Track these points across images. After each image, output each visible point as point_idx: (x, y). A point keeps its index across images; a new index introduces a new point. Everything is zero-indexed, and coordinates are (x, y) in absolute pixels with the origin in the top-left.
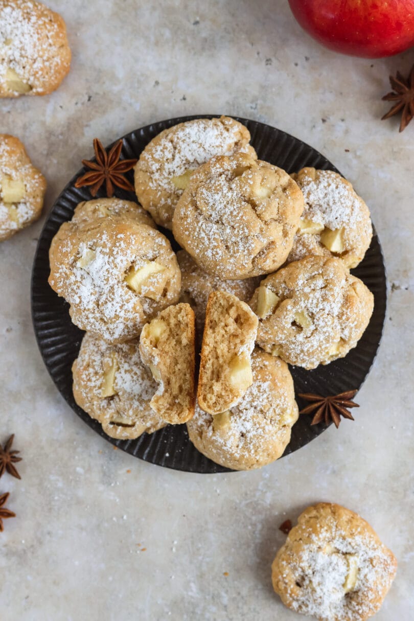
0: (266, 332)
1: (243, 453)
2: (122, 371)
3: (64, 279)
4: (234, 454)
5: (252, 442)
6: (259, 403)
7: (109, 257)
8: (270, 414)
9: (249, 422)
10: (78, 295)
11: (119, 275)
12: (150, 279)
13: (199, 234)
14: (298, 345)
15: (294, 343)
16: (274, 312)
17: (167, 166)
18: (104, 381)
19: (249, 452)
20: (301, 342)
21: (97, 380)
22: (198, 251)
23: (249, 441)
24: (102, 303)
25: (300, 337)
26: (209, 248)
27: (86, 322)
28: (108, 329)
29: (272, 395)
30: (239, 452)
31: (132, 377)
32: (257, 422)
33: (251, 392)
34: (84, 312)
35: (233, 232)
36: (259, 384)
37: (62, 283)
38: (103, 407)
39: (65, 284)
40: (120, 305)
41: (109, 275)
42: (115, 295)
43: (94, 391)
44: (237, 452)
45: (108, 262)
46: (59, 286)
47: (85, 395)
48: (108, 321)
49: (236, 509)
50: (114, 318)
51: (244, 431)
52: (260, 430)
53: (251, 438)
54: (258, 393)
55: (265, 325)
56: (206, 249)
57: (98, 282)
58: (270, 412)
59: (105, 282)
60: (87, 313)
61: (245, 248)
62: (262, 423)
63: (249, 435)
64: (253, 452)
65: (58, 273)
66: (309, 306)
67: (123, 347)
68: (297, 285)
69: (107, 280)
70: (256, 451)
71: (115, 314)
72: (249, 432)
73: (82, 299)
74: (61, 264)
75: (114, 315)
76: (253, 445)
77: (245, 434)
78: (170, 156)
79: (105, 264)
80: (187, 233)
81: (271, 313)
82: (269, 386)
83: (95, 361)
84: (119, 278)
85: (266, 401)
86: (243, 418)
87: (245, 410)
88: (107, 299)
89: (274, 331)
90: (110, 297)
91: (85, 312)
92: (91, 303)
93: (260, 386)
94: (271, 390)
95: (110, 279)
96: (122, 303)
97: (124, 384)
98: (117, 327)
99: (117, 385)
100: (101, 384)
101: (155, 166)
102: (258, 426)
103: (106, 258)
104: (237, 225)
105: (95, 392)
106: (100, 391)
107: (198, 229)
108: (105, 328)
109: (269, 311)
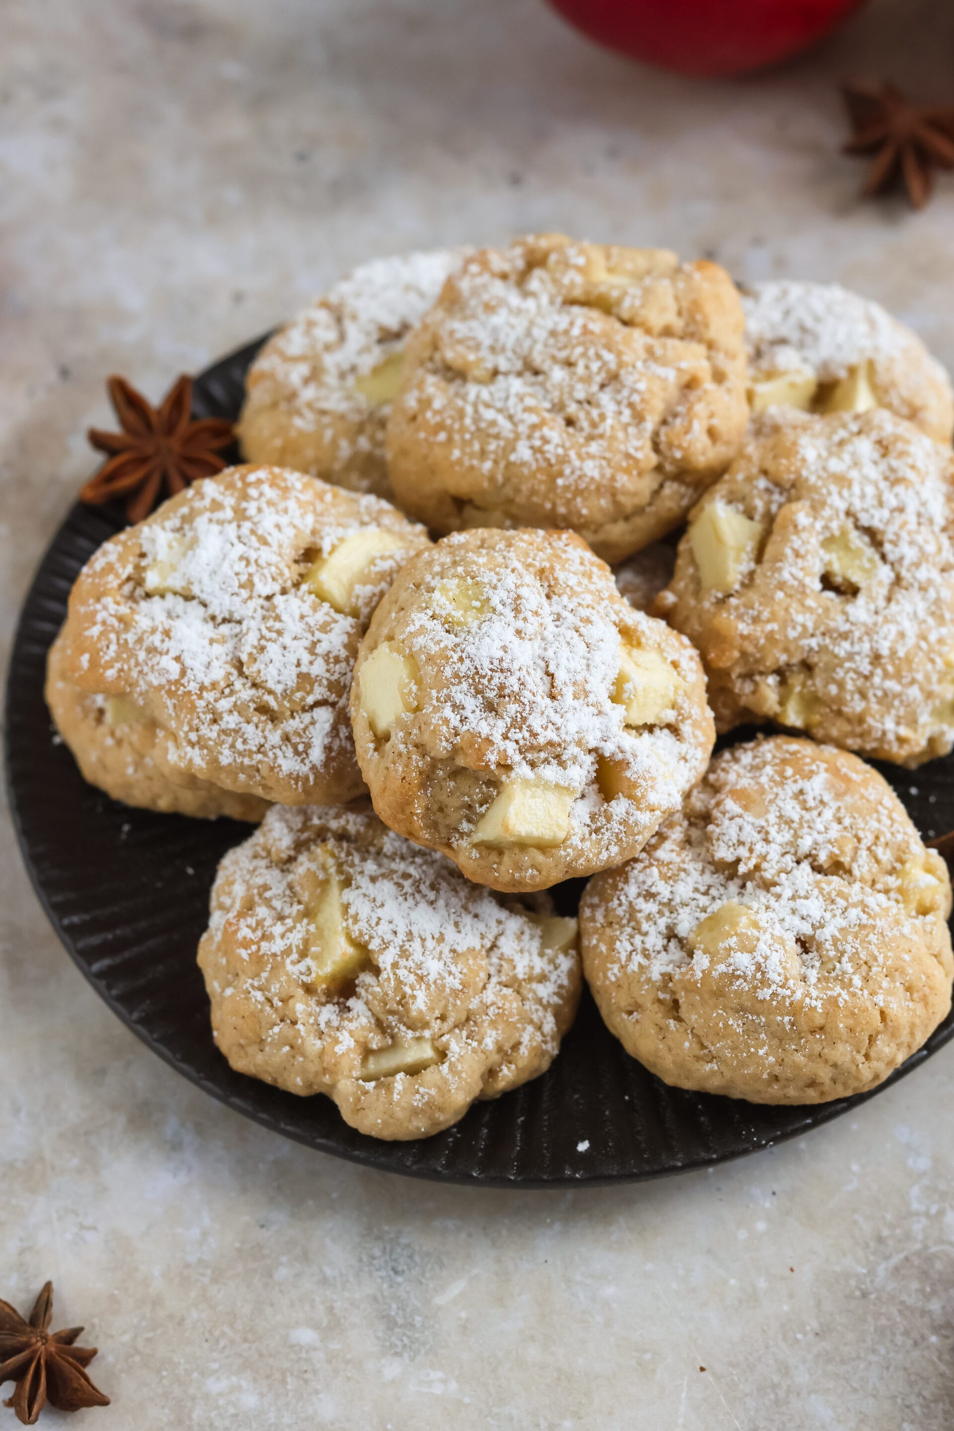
0: (756, 620)
1: (829, 993)
2: (364, 882)
3: (118, 634)
4: (803, 1001)
5: (843, 953)
6: (820, 839)
7: (239, 526)
8: (863, 866)
9: (812, 899)
10: (173, 654)
11: (282, 565)
12: (375, 565)
13: (477, 419)
14: (860, 639)
15: (845, 636)
16: (759, 558)
17: (330, 361)
18: (312, 928)
19: (847, 985)
20: (865, 625)
21: (290, 930)
22: (487, 465)
23: (832, 953)
24: (250, 654)
25: (859, 610)
26: (517, 437)
27: (214, 735)
28: (286, 738)
29: (846, 809)
30: (814, 993)
31: (399, 885)
32: (834, 894)
33: (781, 817)
34: (200, 697)
35: (574, 373)
36: (796, 788)
37: (113, 647)
38: (328, 1023)
39: (123, 646)
40: (307, 643)
41: (252, 569)
42: (284, 617)
43: (289, 967)
44: (808, 995)
45: (239, 538)
46: (107, 658)
47: (259, 996)
48: (280, 705)
49: (864, 1295)
50: (298, 690)
51: (806, 929)
52: (854, 913)
53: (835, 940)
54: (804, 812)
55: (743, 599)
56: (511, 447)
57: (221, 605)
58: (861, 861)
59: (244, 593)
60: (209, 696)
61: (619, 403)
62: (853, 893)
63: (826, 934)
64: (857, 981)
65: (94, 624)
66: (858, 505)
67: (348, 822)
68: (804, 460)
69: (249, 584)
70: (866, 980)
71: (300, 675)
72: (822, 926)
73: (188, 662)
74: (98, 600)
75: (294, 677)
76: (850, 960)
77: (812, 938)
78: (331, 336)
79: (232, 545)
80: (442, 436)
81: (752, 565)
82: (830, 786)
83: (266, 887)
84: (281, 574)
85: (835, 826)
86: (788, 893)
87: (783, 875)
88: (262, 637)
89: (776, 608)
90: (269, 629)
91: (205, 694)
92: (215, 663)
93: (801, 792)
94: (838, 796)
95: (256, 579)
96: (309, 636)
97: (379, 910)
98: (313, 723)
99: (356, 920)
100: (306, 942)
101: (297, 374)
102: (841, 903)
103: (231, 530)
104: (579, 350)
105: (293, 968)
106: (308, 961)
107: (469, 410)
108: (275, 738)
109: (744, 556)
